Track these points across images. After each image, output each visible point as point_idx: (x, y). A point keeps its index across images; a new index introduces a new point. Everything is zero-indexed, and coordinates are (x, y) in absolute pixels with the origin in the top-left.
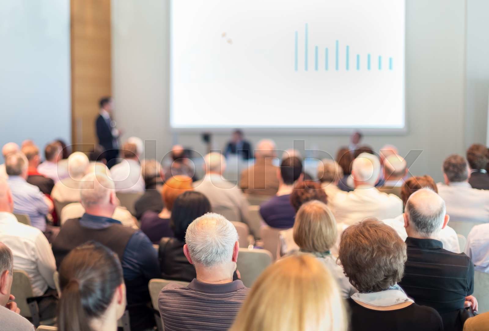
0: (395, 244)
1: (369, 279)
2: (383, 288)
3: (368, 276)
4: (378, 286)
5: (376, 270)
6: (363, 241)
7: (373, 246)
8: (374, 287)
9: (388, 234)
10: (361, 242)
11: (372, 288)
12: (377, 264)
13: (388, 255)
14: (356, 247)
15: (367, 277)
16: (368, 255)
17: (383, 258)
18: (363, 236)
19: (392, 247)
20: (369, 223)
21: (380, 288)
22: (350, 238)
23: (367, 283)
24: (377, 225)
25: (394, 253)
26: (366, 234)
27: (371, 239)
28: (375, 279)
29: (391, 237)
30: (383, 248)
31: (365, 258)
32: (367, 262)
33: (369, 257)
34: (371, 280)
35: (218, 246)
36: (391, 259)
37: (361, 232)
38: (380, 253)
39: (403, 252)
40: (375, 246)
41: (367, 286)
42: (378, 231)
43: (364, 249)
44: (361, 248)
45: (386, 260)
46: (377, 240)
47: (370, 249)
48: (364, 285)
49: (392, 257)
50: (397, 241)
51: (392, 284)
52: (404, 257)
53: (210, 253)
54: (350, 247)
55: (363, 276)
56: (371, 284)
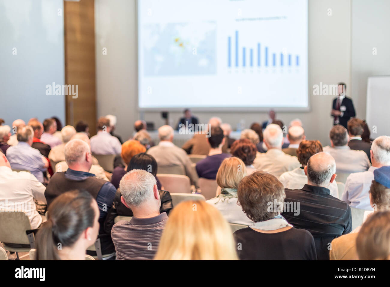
0: (276, 185)
1: (260, 212)
2: (270, 218)
3: (259, 209)
4: (266, 216)
5: (264, 205)
6: (253, 185)
7: (260, 187)
8: (263, 217)
9: (270, 179)
10: (252, 186)
11: (262, 218)
12: (264, 201)
13: (271, 193)
14: (249, 190)
15: (258, 211)
16: (257, 194)
17: (268, 195)
18: (253, 182)
19: (274, 187)
20: (257, 173)
21: (268, 217)
22: (244, 184)
23: (259, 215)
24: (263, 174)
25: (276, 191)
26: (255, 180)
27: (258, 183)
28: (263, 211)
29: (272, 181)
30: (268, 189)
31: (256, 197)
32: (257, 200)
33: (258, 196)
34: (261, 212)
35: (140, 189)
36: (274, 196)
37: (252, 180)
38: (266, 192)
39: (282, 191)
40: (262, 188)
41: (259, 217)
42: (263, 178)
43: (255, 191)
44: (252, 190)
45: (270, 196)
46: (263, 183)
47: (258, 190)
48: (256, 216)
49: (274, 195)
50: (277, 183)
51: (276, 214)
52: (283, 194)
53: (136, 195)
54: (245, 190)
55: (255, 210)
56: (261, 215)
